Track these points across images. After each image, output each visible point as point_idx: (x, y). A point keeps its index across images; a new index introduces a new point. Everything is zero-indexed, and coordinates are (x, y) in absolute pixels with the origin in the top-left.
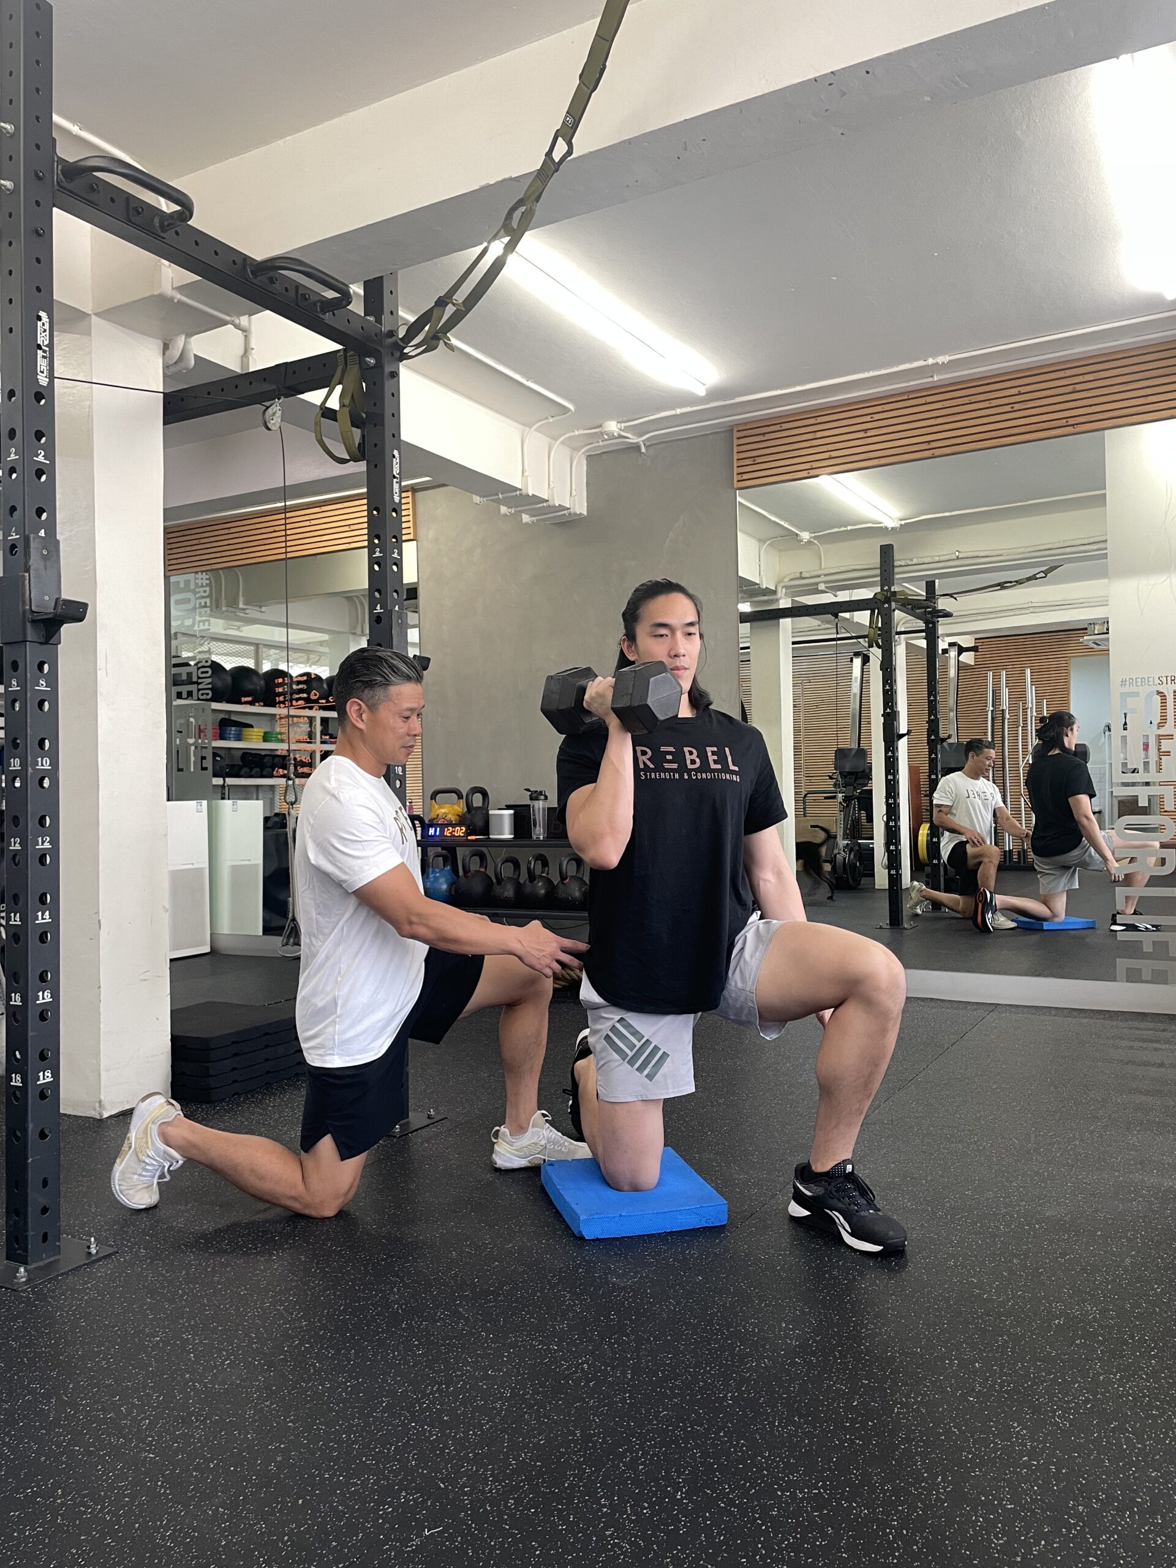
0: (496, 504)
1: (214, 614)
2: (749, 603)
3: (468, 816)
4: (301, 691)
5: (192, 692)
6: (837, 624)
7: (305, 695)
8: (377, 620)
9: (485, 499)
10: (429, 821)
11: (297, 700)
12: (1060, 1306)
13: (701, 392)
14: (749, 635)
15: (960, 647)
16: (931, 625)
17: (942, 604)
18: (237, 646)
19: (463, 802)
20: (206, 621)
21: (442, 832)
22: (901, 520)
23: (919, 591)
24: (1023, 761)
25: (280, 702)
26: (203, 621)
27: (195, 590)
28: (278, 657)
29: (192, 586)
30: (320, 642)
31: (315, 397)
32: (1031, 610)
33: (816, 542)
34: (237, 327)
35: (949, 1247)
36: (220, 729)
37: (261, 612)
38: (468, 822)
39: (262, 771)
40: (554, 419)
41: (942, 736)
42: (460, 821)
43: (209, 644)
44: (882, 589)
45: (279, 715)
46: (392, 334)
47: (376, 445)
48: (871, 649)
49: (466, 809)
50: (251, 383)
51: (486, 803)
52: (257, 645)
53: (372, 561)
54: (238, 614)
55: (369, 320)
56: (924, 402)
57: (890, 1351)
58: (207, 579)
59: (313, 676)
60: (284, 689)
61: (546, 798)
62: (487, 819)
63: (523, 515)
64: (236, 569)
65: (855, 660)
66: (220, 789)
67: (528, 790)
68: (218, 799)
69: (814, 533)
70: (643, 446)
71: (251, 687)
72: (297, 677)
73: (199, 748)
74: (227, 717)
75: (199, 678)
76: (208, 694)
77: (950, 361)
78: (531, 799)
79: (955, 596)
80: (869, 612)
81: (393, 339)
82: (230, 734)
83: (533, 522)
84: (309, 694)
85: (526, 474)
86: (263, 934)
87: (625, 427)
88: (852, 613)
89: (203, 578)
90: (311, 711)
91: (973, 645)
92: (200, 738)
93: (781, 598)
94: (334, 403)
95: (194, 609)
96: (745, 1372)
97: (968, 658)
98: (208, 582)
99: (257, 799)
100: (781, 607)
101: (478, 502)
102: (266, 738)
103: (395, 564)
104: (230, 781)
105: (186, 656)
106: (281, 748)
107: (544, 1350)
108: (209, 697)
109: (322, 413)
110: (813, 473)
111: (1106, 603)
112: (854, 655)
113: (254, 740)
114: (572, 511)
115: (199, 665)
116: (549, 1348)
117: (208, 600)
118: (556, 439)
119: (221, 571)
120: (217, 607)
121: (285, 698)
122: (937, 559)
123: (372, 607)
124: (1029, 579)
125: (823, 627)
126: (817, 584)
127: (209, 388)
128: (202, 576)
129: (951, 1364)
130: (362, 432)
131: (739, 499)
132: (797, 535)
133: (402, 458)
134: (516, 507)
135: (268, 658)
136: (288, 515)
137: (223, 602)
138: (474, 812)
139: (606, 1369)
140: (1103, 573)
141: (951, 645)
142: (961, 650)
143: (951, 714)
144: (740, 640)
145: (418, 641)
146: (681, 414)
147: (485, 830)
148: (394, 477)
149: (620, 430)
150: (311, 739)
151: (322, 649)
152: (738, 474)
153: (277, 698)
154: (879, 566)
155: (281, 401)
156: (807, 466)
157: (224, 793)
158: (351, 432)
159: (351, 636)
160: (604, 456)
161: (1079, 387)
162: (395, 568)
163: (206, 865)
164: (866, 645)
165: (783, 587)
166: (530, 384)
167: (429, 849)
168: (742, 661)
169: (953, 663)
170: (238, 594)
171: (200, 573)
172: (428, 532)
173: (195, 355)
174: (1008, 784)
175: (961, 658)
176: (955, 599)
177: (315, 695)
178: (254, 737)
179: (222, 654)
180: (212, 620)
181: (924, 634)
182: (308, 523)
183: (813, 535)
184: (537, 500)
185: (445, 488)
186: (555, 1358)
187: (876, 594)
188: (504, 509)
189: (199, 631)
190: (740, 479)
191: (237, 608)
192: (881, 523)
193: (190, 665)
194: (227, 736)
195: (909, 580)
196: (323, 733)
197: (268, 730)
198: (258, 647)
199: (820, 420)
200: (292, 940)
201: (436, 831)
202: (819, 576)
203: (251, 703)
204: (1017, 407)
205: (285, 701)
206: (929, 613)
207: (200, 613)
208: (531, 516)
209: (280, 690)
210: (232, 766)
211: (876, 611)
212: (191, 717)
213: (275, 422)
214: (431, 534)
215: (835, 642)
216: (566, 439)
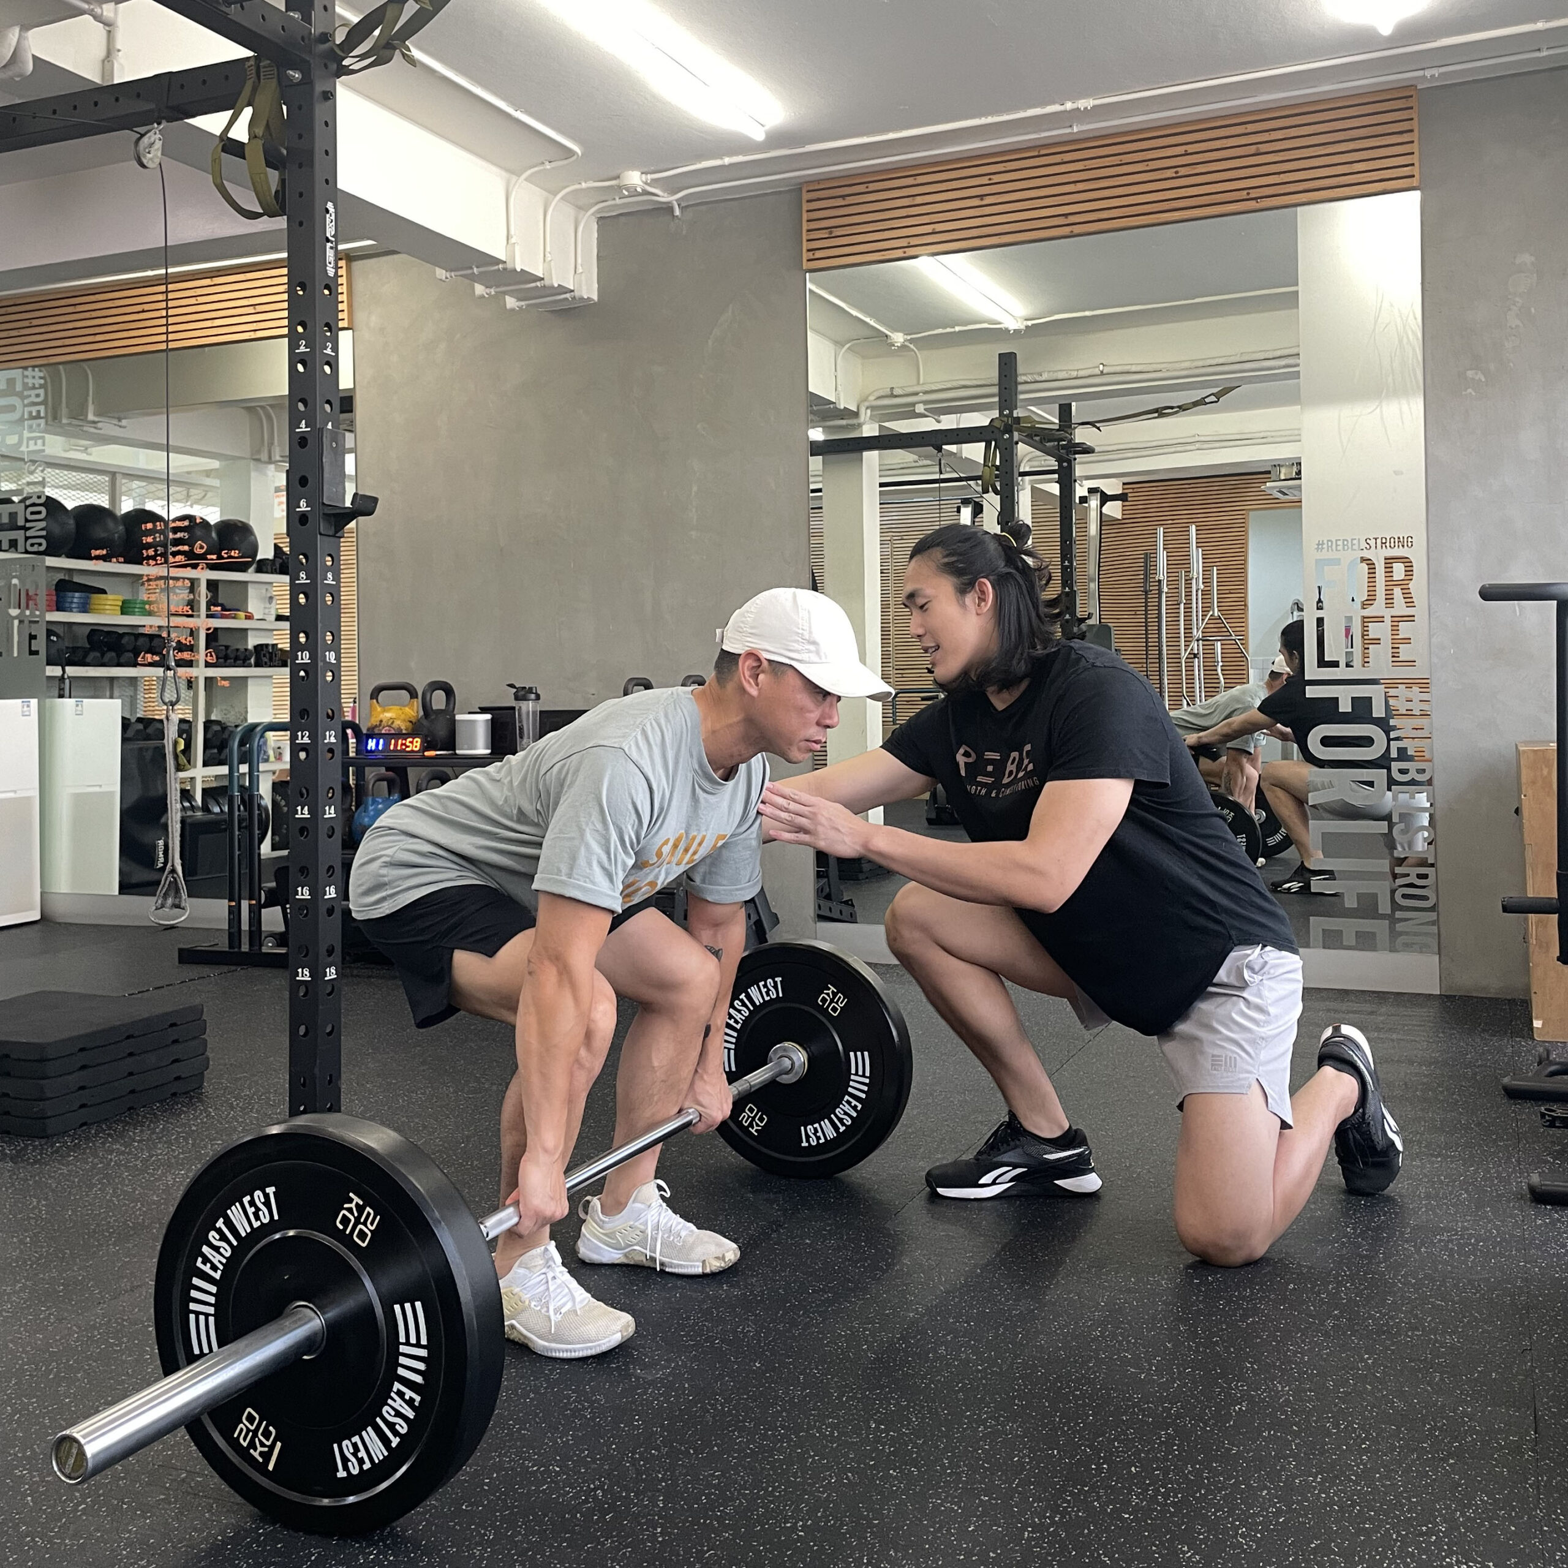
0: (467, 281)
1: (49, 428)
2: (820, 429)
3: (425, 722)
4: (177, 542)
5: (16, 540)
6: (940, 460)
7: (186, 548)
8: (302, 441)
9: (453, 274)
10: (368, 730)
11: (174, 554)
12: (1241, 1386)
13: (759, 136)
14: (821, 473)
15: (1103, 493)
16: (1065, 464)
17: (1081, 435)
18: (83, 475)
19: (417, 703)
20: (40, 438)
21: (387, 744)
22: (1026, 320)
23: (1051, 418)
24: (1186, 650)
25: (149, 558)
26: (35, 439)
27: (22, 392)
28: (144, 491)
29: (19, 387)
30: (206, 471)
31: (213, 123)
32: (1198, 445)
33: (912, 346)
34: (98, 18)
35: (1095, 1312)
36: (57, 595)
37: (120, 427)
38: (425, 732)
39: (119, 656)
40: (553, 164)
41: (1079, 615)
42: (413, 729)
43: (42, 471)
44: (1001, 413)
45: (147, 576)
46: (326, 37)
47: (301, 195)
48: (984, 495)
49: (421, 713)
50: (117, 100)
51: (451, 706)
52: (113, 475)
53: (294, 359)
54: (85, 429)
55: (293, 17)
56: (1060, 161)
57: (1016, 1456)
58: (41, 378)
59: (198, 521)
60: (155, 538)
61: (538, 697)
62: (452, 727)
63: (508, 298)
64: (85, 365)
65: (963, 510)
66: (57, 682)
67: (512, 686)
68: (53, 697)
69: (910, 334)
70: (676, 207)
71: (103, 535)
72: (174, 520)
73: (26, 622)
74: (67, 578)
75: (27, 521)
76: (40, 545)
77: (1094, 107)
78: (517, 698)
79: (1098, 425)
80: (983, 444)
81: (327, 45)
82: (72, 602)
83: (521, 308)
84: (192, 546)
85: (513, 240)
86: (120, 893)
87: (652, 180)
88: (959, 446)
89: (35, 377)
90: (194, 571)
91: (1120, 492)
92: (27, 607)
93: (864, 424)
94: (240, 132)
95: (21, 420)
96: (820, 1492)
97: (1113, 509)
98: (42, 381)
99: (111, 697)
100: (865, 435)
101: (444, 278)
102: (126, 608)
103: (328, 363)
104: (71, 671)
105: (7, 488)
106: (149, 623)
107: (541, 1473)
108: (42, 548)
109: (223, 146)
110: (911, 252)
111: (1297, 438)
112: (962, 503)
113: (108, 612)
114: (577, 294)
115: (28, 502)
116: (547, 1470)
117: (42, 408)
118: (555, 194)
119: (61, 367)
120: (55, 418)
121: (156, 551)
122: (1074, 374)
123: (294, 424)
124: (1196, 404)
125: (921, 463)
126: (913, 404)
127: (54, 105)
128: (34, 374)
129: (1099, 1469)
130: (280, 175)
131: (809, 285)
132: (887, 336)
133: (339, 215)
134: (497, 286)
135: (129, 493)
136: (171, 287)
137: (64, 410)
138: (433, 717)
139: (628, 1496)
140: (1293, 398)
141: (1092, 491)
142: (1105, 498)
143: (1092, 585)
144: (811, 479)
145: (354, 474)
146: (731, 165)
147: (450, 743)
148: (328, 240)
149: (646, 183)
150: (192, 609)
151: (208, 481)
152: (808, 250)
153: (144, 551)
154: (996, 381)
155: (162, 127)
156: (903, 243)
157: (62, 688)
158: (266, 174)
159: (252, 464)
160: (623, 219)
161: (1264, 148)
162: (327, 369)
163: (36, 793)
164: (980, 489)
165: (867, 408)
166: (519, 115)
167: (366, 768)
168: (812, 509)
169: (1093, 515)
170: (87, 400)
171: (30, 369)
172: (369, 318)
173: (33, 56)
174: (1166, 681)
175: (1105, 510)
176: (1098, 428)
177: (202, 547)
178: (107, 607)
179: (61, 487)
180: (47, 436)
181: (1056, 476)
182: (193, 301)
183: (909, 337)
184: (526, 277)
185: (396, 256)
186: (556, 1483)
187: (992, 420)
188: (479, 289)
189: (29, 452)
190: (812, 257)
191: (85, 420)
192: (1000, 323)
193: (13, 502)
194: (67, 605)
195: (1037, 402)
196: (210, 604)
197: (128, 597)
198: (114, 476)
199: (921, 180)
200: (170, 901)
201: (377, 744)
202: (916, 394)
203: (105, 558)
204: (1183, 171)
205: (156, 555)
206: (1063, 447)
207: (30, 427)
208: (519, 300)
209: (150, 539)
210: (74, 650)
211: (993, 443)
212: (15, 577)
213: (154, 155)
214: (374, 320)
215: (937, 485)
216: (568, 193)
